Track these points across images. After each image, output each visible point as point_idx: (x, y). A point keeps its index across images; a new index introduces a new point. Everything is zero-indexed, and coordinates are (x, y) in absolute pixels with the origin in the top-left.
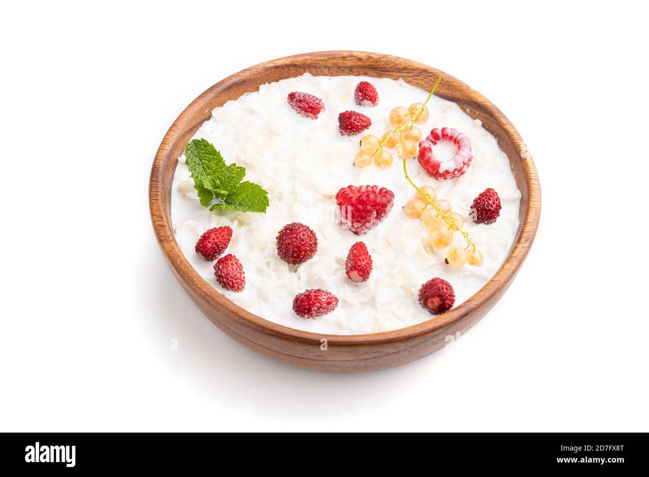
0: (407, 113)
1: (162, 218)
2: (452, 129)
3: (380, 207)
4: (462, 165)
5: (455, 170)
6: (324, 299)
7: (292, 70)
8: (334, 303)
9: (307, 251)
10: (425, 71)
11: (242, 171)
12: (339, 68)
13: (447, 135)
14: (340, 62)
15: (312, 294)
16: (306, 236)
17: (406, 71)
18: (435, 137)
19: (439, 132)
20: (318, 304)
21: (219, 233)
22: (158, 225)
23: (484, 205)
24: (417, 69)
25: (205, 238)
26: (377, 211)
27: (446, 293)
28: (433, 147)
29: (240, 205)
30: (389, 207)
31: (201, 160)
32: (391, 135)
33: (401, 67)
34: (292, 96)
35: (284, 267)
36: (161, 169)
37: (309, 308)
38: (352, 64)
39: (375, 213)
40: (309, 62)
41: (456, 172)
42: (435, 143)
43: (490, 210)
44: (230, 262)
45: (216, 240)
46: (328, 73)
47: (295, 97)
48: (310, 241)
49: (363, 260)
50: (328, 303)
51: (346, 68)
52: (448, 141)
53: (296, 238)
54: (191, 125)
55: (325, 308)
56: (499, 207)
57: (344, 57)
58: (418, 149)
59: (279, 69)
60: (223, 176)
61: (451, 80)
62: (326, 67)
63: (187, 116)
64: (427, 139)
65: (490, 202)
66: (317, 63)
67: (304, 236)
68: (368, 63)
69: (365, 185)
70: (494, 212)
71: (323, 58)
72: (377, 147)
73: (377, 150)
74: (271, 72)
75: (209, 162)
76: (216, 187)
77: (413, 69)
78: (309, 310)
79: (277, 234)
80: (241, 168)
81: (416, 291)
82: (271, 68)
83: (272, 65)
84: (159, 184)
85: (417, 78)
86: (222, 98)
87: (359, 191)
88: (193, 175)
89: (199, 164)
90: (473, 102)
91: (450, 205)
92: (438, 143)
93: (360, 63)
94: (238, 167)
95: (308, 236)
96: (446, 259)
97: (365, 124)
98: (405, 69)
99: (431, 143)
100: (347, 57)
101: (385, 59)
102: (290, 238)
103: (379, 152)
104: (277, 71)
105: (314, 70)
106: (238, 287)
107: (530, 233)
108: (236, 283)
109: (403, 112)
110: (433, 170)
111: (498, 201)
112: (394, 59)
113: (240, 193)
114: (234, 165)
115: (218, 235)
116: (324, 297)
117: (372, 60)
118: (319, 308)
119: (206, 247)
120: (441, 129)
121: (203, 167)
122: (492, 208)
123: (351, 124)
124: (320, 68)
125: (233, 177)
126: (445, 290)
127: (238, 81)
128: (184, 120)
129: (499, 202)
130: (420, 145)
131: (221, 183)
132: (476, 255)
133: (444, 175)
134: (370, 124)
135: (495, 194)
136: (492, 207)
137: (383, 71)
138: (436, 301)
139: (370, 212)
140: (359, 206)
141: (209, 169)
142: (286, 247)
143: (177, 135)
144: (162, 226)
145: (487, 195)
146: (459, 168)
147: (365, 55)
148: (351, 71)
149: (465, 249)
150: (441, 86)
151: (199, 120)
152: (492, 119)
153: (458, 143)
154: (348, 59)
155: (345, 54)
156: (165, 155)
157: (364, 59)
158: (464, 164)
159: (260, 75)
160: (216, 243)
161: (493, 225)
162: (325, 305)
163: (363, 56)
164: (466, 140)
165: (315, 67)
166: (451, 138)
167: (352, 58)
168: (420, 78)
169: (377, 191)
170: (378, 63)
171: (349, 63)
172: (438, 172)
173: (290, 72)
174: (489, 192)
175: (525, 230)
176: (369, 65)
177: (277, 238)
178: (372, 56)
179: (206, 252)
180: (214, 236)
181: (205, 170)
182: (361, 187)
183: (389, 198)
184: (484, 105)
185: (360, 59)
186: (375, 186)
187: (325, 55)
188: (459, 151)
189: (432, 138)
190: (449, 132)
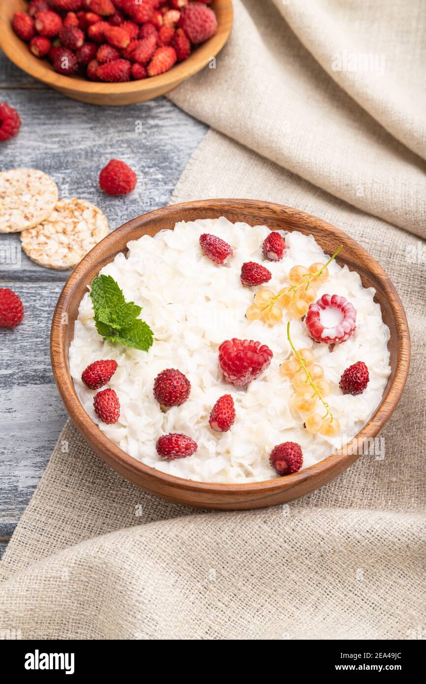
0: (305, 273)
1: (59, 345)
2: (342, 297)
3: (256, 365)
4: (343, 334)
5: (336, 337)
6: (182, 444)
7: (210, 213)
8: (192, 449)
9: (178, 397)
10: (333, 233)
11: (138, 310)
12: (254, 217)
13: (336, 303)
14: (256, 212)
15: (174, 438)
16: (179, 384)
17: (315, 230)
18: (325, 303)
19: (329, 299)
20: (177, 449)
21: (104, 366)
22: (55, 351)
23: (351, 377)
24: (326, 230)
25: (91, 368)
26: (253, 368)
27: (292, 460)
28: (321, 312)
29: (130, 340)
30: (265, 365)
31: (105, 293)
32: (286, 292)
33: (312, 226)
34: (204, 238)
35: (156, 407)
36: (68, 297)
37: (169, 450)
38: (266, 215)
39: (251, 369)
40: (226, 208)
41: (337, 340)
42: (324, 308)
43: (357, 382)
44: (107, 397)
45: (100, 373)
46: (243, 219)
47: (206, 240)
48: (182, 389)
49: (225, 414)
50: (187, 449)
51: (262, 218)
52: (336, 308)
53: (170, 384)
54: (105, 256)
55: (184, 452)
56: (367, 380)
57: (260, 208)
58: (308, 310)
59: (197, 211)
60: (121, 311)
61: (354, 247)
62: (243, 214)
63: (102, 248)
64: (318, 303)
65: (359, 375)
66: (234, 210)
67: (177, 383)
68: (281, 217)
69: (249, 340)
70: (360, 384)
71: (240, 206)
72: (269, 303)
73: (268, 306)
74: (189, 213)
75: (112, 296)
76: (112, 321)
77: (322, 230)
78: (169, 453)
79: (156, 376)
80: (138, 307)
81: (269, 450)
82: (189, 209)
83: (190, 206)
84: (63, 311)
85: (324, 238)
86: (139, 233)
87: (242, 345)
88: (94, 308)
89: (103, 297)
90: (370, 272)
91: (323, 371)
92: (327, 307)
93: (274, 216)
94: (135, 306)
95: (181, 384)
96: (305, 424)
97: (265, 278)
98: (315, 228)
99: (320, 307)
100: (263, 208)
101: (298, 216)
102: (165, 383)
103: (269, 307)
104: (195, 213)
105: (231, 216)
106: (111, 420)
107: (384, 413)
108: (109, 416)
109: (302, 271)
110: (316, 335)
111: (366, 375)
112: (306, 217)
113: (133, 329)
114: (133, 303)
115: (102, 368)
116: (184, 443)
117: (285, 214)
118: (177, 452)
119: (89, 378)
120: (331, 296)
121: (106, 300)
122: (359, 381)
123: (252, 276)
124: (236, 214)
125: (130, 314)
126: (292, 456)
127: (156, 218)
128: (99, 251)
129: (368, 376)
130: (310, 307)
131: (118, 317)
132: (333, 424)
133: (325, 340)
134: (270, 278)
135: (364, 368)
136: (359, 379)
137: (294, 226)
138: (284, 464)
139: (246, 368)
140: (236, 362)
141: (111, 303)
142: (160, 390)
143: (89, 265)
144: (58, 352)
145: (356, 368)
146: (340, 336)
147: (280, 208)
148: (264, 221)
149: (323, 418)
150: (345, 251)
151: (113, 252)
152: (383, 292)
153: (345, 312)
154: (263, 210)
155: (262, 205)
156: (75, 283)
157: (278, 212)
158: (345, 333)
159: (178, 216)
160: (99, 375)
161: (359, 396)
162: (183, 450)
163: (278, 209)
164: (352, 312)
165: (232, 213)
166: (339, 306)
167: (267, 210)
168: (327, 239)
169: (259, 348)
170: (291, 218)
171: (264, 214)
172: (320, 336)
173: (207, 214)
174: (359, 365)
175: (381, 409)
176: (283, 219)
177: (155, 379)
178: (286, 210)
179: (90, 381)
180: (98, 368)
181: (107, 303)
182: (245, 341)
183: (266, 358)
184: (379, 278)
185: (275, 212)
186: (258, 342)
187: (242, 204)
188: (343, 321)
189: (321, 303)
190: (338, 300)
